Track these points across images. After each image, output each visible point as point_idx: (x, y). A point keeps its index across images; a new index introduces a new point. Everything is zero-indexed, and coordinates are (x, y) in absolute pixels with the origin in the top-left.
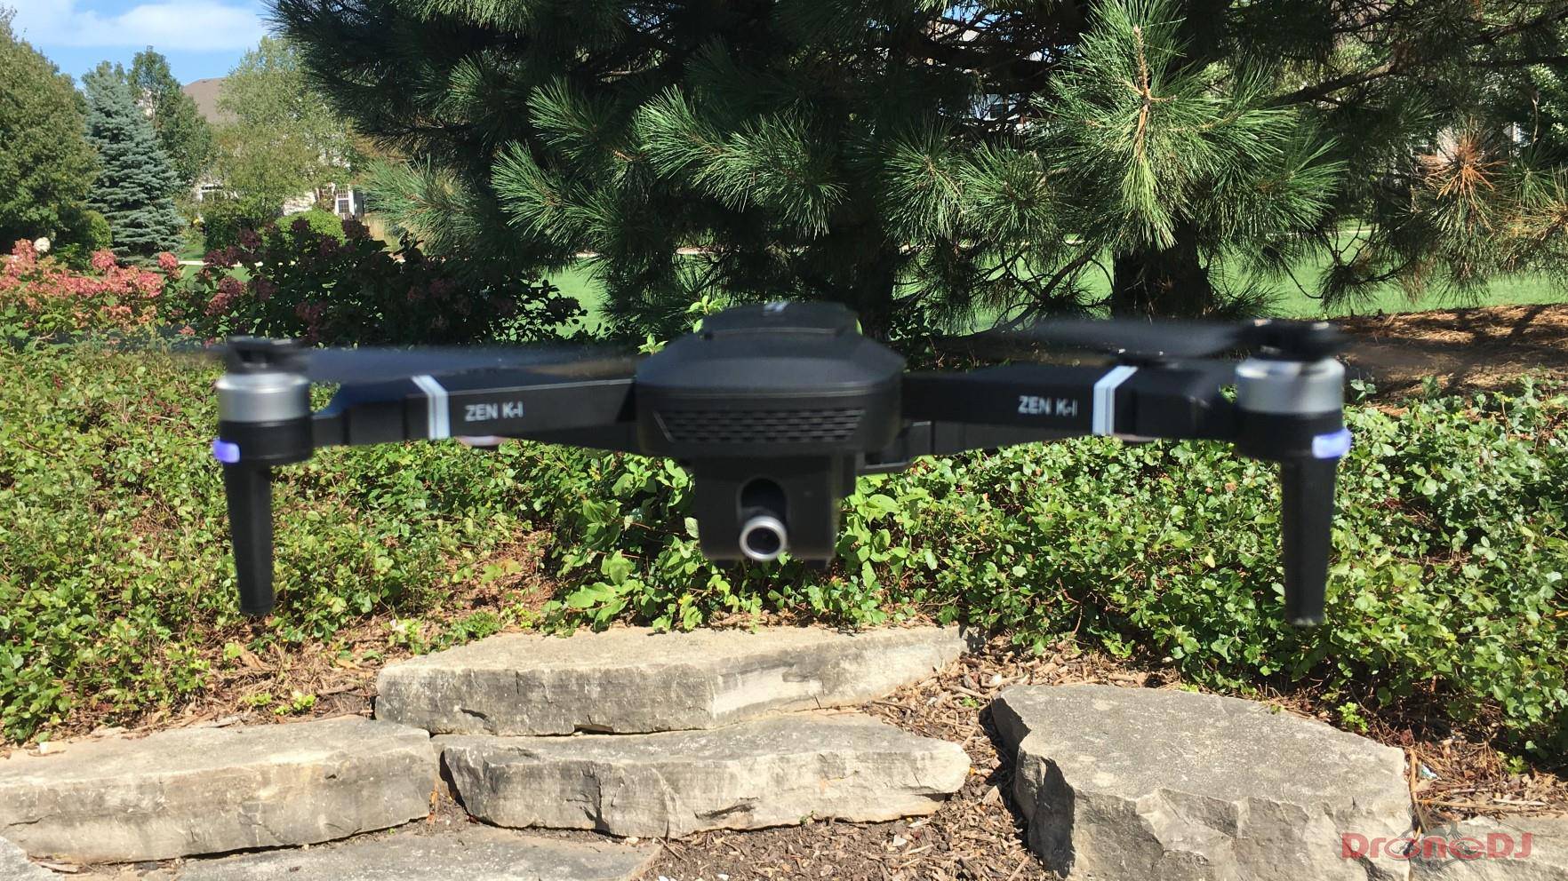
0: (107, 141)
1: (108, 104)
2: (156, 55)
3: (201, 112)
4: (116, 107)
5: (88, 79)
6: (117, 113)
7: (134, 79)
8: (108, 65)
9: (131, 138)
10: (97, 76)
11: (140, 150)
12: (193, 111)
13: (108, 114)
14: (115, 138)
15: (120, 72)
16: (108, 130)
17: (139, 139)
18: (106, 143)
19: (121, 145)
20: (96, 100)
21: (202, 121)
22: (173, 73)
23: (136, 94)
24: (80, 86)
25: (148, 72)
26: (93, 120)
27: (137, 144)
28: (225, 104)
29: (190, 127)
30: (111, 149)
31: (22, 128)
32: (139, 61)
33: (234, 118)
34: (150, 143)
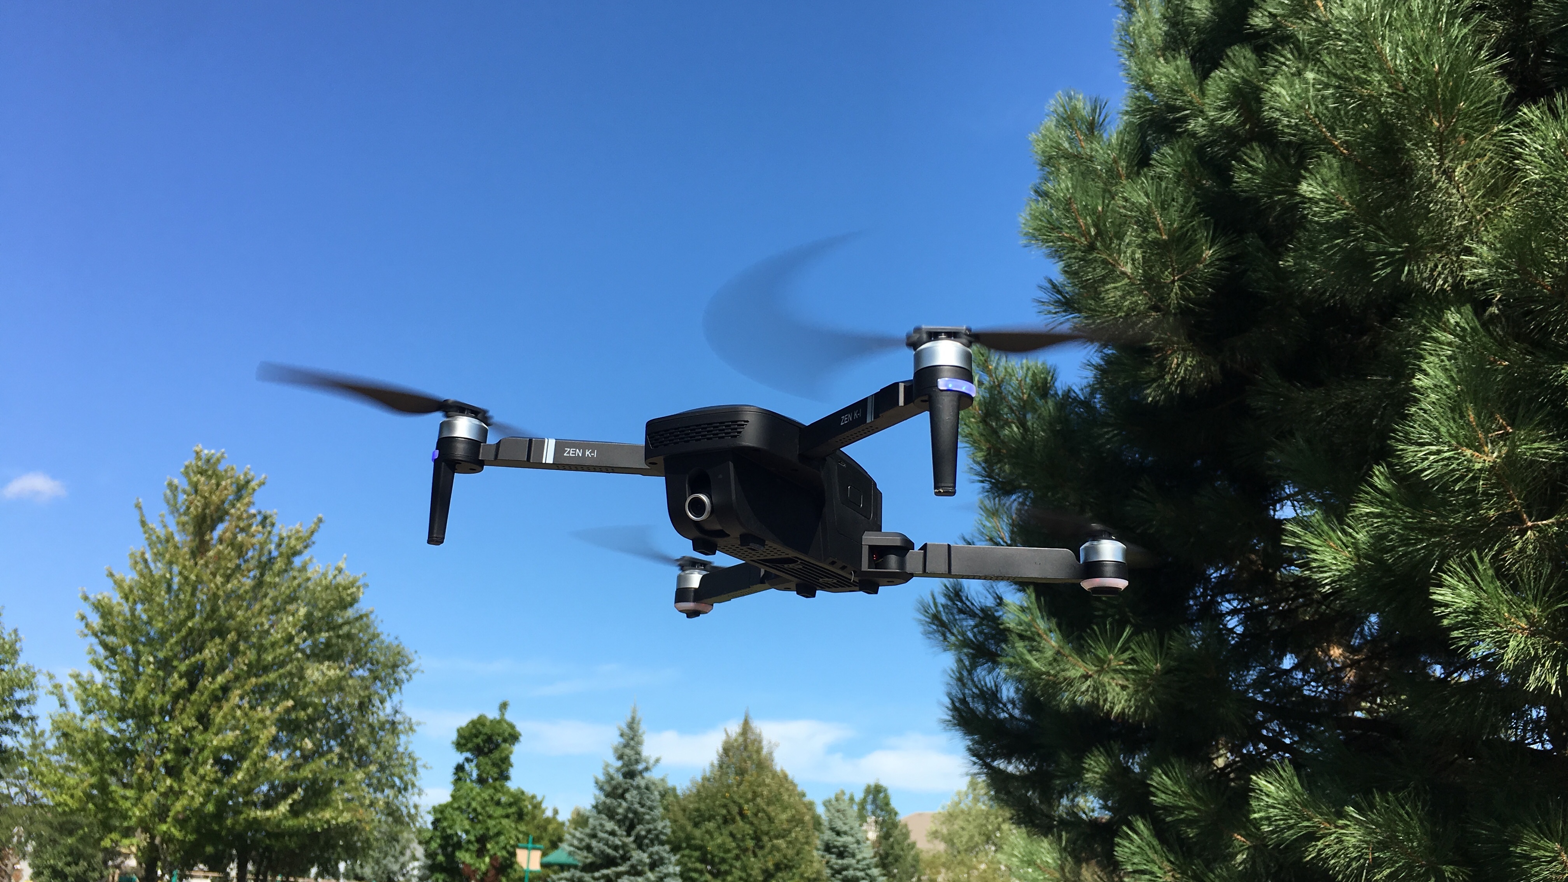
0: (834, 856)
1: (839, 825)
2: (881, 787)
3: (913, 837)
4: (845, 828)
5: (827, 804)
6: (845, 833)
7: (862, 805)
8: (843, 793)
9: (853, 856)
10: (834, 802)
11: (860, 866)
12: (906, 835)
13: (838, 833)
14: (841, 855)
15: (852, 799)
16: (835, 847)
17: (859, 857)
18: (833, 859)
19: (846, 861)
20: (831, 821)
21: (913, 846)
22: (894, 804)
23: (862, 818)
24: (820, 810)
25: (874, 801)
26: (826, 837)
27: (858, 862)
28: (935, 834)
29: (903, 850)
30: (836, 864)
31: (771, 840)
32: (868, 791)
33: (941, 846)
34: (867, 862)
